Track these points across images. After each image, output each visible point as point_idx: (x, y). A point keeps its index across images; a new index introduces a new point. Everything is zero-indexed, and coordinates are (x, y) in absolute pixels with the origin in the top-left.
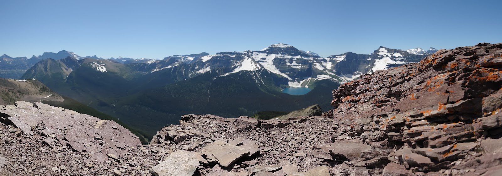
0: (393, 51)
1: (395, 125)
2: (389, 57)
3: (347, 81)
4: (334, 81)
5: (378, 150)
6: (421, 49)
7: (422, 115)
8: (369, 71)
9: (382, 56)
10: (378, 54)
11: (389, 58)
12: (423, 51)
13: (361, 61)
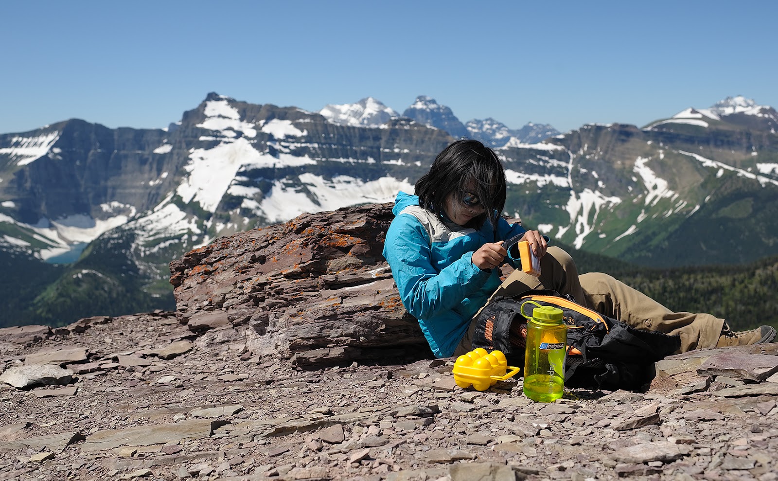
0: (263, 112)
1: (260, 285)
2: (247, 138)
3: (70, 243)
4: (11, 246)
5: (244, 310)
6: (380, 103)
7: (281, 274)
8: (164, 198)
9: (216, 133)
10: (199, 126)
11: (246, 141)
12: (389, 110)
13: (126, 157)
